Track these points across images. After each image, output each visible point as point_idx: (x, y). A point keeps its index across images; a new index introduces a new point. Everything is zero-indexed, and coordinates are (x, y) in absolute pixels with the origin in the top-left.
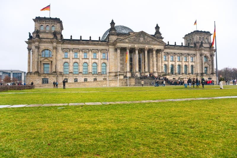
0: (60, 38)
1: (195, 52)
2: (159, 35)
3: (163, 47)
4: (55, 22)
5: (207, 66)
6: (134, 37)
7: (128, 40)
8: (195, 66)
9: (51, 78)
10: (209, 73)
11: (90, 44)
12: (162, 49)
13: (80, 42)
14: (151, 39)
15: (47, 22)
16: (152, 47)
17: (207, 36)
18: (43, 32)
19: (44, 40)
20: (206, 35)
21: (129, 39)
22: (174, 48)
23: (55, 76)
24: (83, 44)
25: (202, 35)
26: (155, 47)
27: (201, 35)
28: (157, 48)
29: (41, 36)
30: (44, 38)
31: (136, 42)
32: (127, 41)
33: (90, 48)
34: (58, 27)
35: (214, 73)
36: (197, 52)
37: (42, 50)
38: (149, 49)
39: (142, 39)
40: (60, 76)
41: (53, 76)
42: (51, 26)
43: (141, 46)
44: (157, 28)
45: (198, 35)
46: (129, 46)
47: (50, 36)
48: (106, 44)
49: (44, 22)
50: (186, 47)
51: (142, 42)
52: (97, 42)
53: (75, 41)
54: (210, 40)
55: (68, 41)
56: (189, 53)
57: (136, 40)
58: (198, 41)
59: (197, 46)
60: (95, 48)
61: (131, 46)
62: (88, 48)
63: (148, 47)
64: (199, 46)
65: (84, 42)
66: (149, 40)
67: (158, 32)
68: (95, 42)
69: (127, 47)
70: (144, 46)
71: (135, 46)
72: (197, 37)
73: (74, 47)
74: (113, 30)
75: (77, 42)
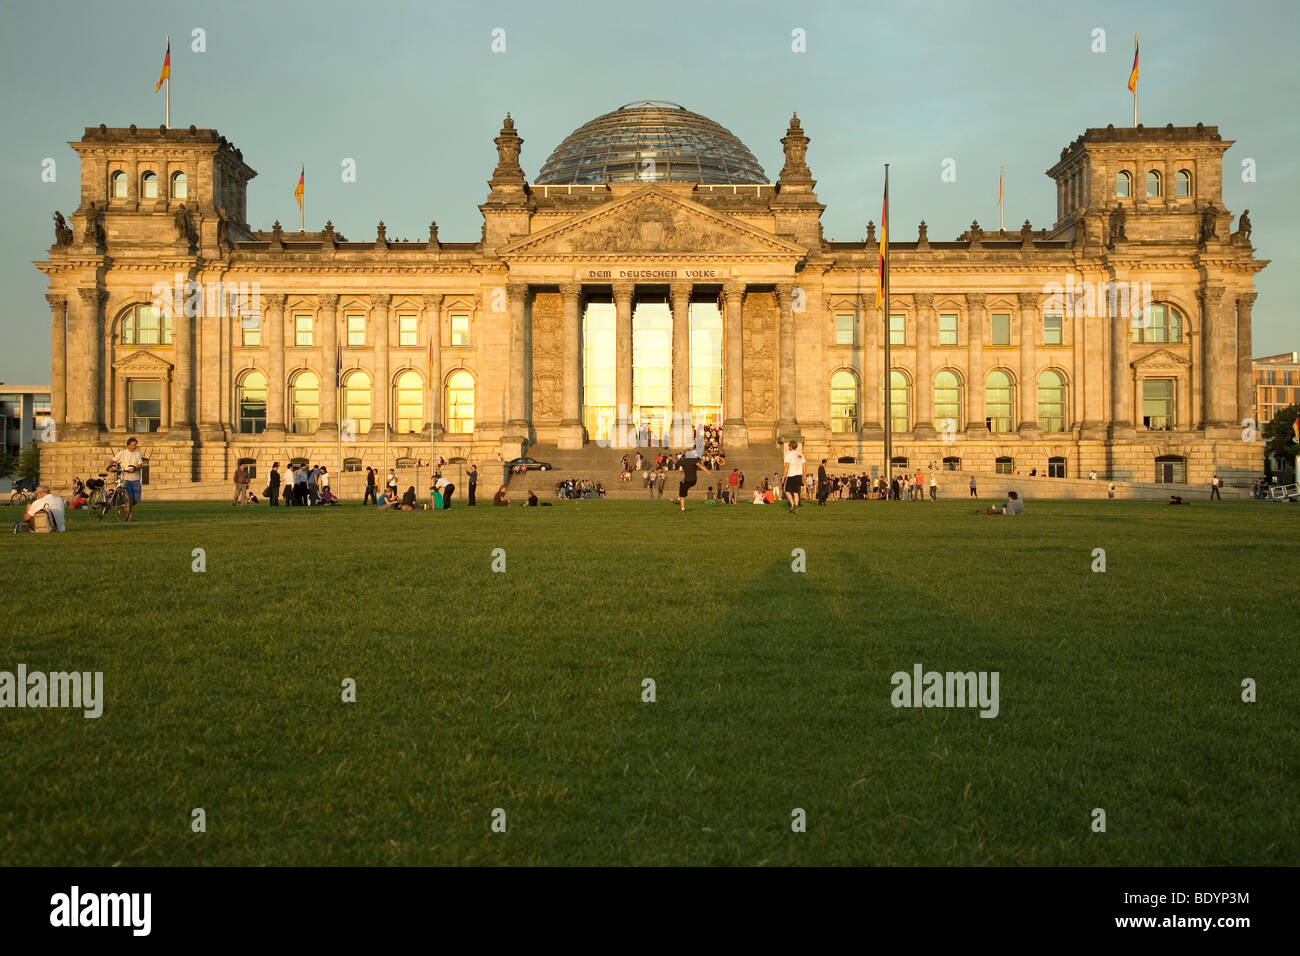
0: (214, 241)
1: (1077, 280)
2: (800, 188)
3: (790, 269)
4: (183, 152)
5: (1168, 372)
6: (609, 222)
7: (571, 241)
9: (162, 457)
11: (374, 269)
12: (785, 280)
13: (323, 257)
14: (710, 228)
15: (145, 152)
16: (720, 272)
17: (1190, 156)
18: (120, 212)
19: (128, 254)
21: (576, 235)
22: (913, 260)
23: (184, 443)
24: (338, 267)
25: (1144, 154)
26: (735, 272)
27: (1133, 156)
28: (750, 281)
29: (116, 233)
30: (130, 245)
31: (615, 251)
32: (563, 246)
33: (376, 292)
34: (205, 180)
35: (1218, 425)
36: (1089, 278)
37: (119, 307)
38: (694, 286)
39: (651, 232)
40: (213, 444)
41: (174, 443)
42: (164, 173)
43: (648, 270)
44: (795, 137)
46: (578, 277)
47: (162, 232)
48: (463, 261)
49: (129, 156)
50: (1005, 252)
51: (652, 251)
52: (419, 256)
53: (297, 255)
54: (1210, 186)
55: (258, 256)
56: (1027, 290)
57: (618, 240)
58: (1105, 199)
59: (1093, 238)
60: (408, 288)
61: (587, 275)
62: (367, 288)
63: (692, 277)
64: (1105, 236)
65: (347, 259)
66: (699, 236)
67: (796, 170)
68: (408, 256)
69: (565, 285)
70: (667, 269)
71: (608, 274)
72: (1101, 176)
73: (291, 287)
74: (506, 183)
75: (308, 257)
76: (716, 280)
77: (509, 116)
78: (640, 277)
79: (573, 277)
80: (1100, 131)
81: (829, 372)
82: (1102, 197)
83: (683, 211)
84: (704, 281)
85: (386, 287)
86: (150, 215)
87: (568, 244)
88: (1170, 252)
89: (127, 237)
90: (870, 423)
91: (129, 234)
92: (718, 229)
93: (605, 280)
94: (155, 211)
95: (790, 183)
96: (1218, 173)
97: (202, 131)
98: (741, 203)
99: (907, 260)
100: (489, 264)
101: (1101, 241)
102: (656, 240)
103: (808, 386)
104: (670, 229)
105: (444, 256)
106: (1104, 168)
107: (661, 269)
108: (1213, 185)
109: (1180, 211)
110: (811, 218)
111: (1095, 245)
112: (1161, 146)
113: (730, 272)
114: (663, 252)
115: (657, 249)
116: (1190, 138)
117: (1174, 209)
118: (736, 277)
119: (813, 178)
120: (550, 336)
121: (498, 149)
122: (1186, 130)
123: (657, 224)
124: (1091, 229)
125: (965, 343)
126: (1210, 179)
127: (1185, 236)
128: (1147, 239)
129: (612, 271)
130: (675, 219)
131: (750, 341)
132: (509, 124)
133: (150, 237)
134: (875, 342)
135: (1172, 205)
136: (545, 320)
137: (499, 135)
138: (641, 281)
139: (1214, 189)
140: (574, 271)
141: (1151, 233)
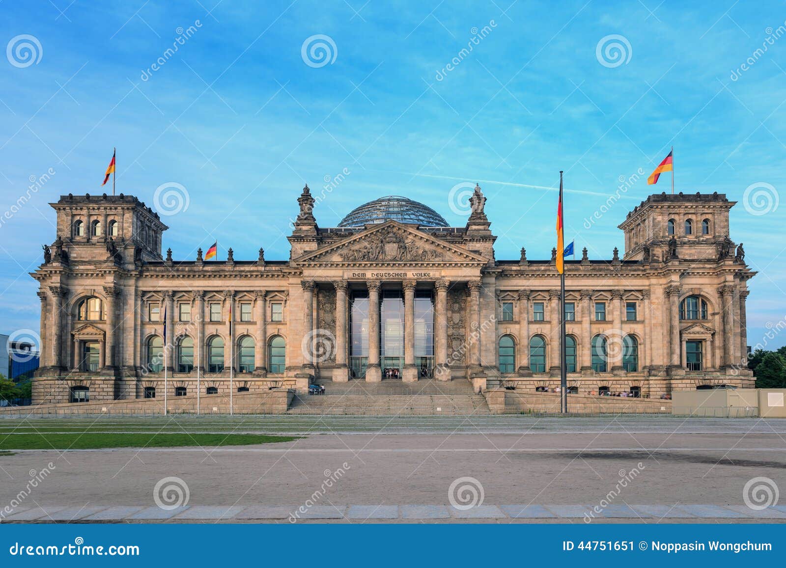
0: (132, 260)
1: (646, 282)
2: (481, 227)
3: (477, 272)
4: (116, 209)
5: (703, 337)
7: (341, 255)
8: (644, 340)
9: (97, 386)
10: (713, 367)
11: (225, 276)
12: (473, 279)
13: (196, 269)
14: (428, 247)
15: (94, 209)
16: (434, 274)
17: (710, 211)
18: (79, 243)
19: (82, 267)
20: (700, 210)
21: (345, 251)
23: (108, 378)
24: (204, 276)
25: (682, 211)
26: (443, 274)
27: (677, 210)
28: (452, 279)
29: (75, 255)
30: (83, 263)
31: (368, 260)
32: (336, 258)
33: (227, 289)
34: (128, 225)
36: (654, 281)
37: (76, 299)
39: (391, 249)
40: (129, 379)
41: (103, 378)
42: (106, 221)
43: (388, 273)
45: (662, 214)
46: (346, 277)
48: (278, 270)
49: (85, 211)
50: (603, 266)
51: (391, 260)
52: (252, 268)
53: (181, 268)
54: (722, 228)
55: (158, 269)
56: (616, 288)
57: (370, 254)
58: (661, 235)
59: (655, 258)
60: (245, 287)
61: (351, 275)
62: (221, 287)
63: (416, 277)
64: (663, 257)
65: (210, 270)
66: (420, 252)
67: (478, 217)
68: (247, 268)
69: (337, 282)
70: (400, 272)
71: (364, 275)
72: (659, 222)
73: (176, 287)
74: (304, 224)
75: (187, 269)
76: (431, 279)
77: (306, 186)
78: (384, 277)
79: (342, 277)
80: (657, 196)
81: (498, 337)
82: (659, 234)
83: (411, 237)
84: (423, 279)
85: (233, 286)
86: (95, 245)
87: (339, 257)
88: (701, 266)
89: (81, 258)
90: (524, 367)
91: (83, 256)
92: (432, 247)
93: (362, 279)
94: (98, 243)
95: (475, 224)
96: (727, 221)
97: (127, 197)
98: (445, 236)
99: (545, 270)
100: (293, 271)
101: (661, 259)
102: (394, 253)
103: (487, 344)
104: (403, 248)
105: (267, 268)
106: (660, 217)
107: (397, 272)
108: (724, 228)
109: (706, 242)
110: (487, 245)
111: (657, 261)
112: (694, 204)
113: (441, 273)
114: (397, 261)
115: (395, 259)
116: (710, 201)
117: (703, 241)
118: (444, 277)
119: (489, 221)
120: (330, 315)
121: (300, 205)
122: (707, 196)
123: (395, 244)
124: (654, 252)
125: (579, 319)
126: (722, 224)
127: (710, 257)
128: (687, 258)
129: (366, 273)
130: (406, 241)
131: (451, 317)
132: (307, 190)
133: (94, 257)
134: (526, 319)
135: (701, 239)
136: (327, 305)
137: (300, 197)
138: (385, 279)
139: (725, 230)
140: (343, 273)
141: (690, 255)
